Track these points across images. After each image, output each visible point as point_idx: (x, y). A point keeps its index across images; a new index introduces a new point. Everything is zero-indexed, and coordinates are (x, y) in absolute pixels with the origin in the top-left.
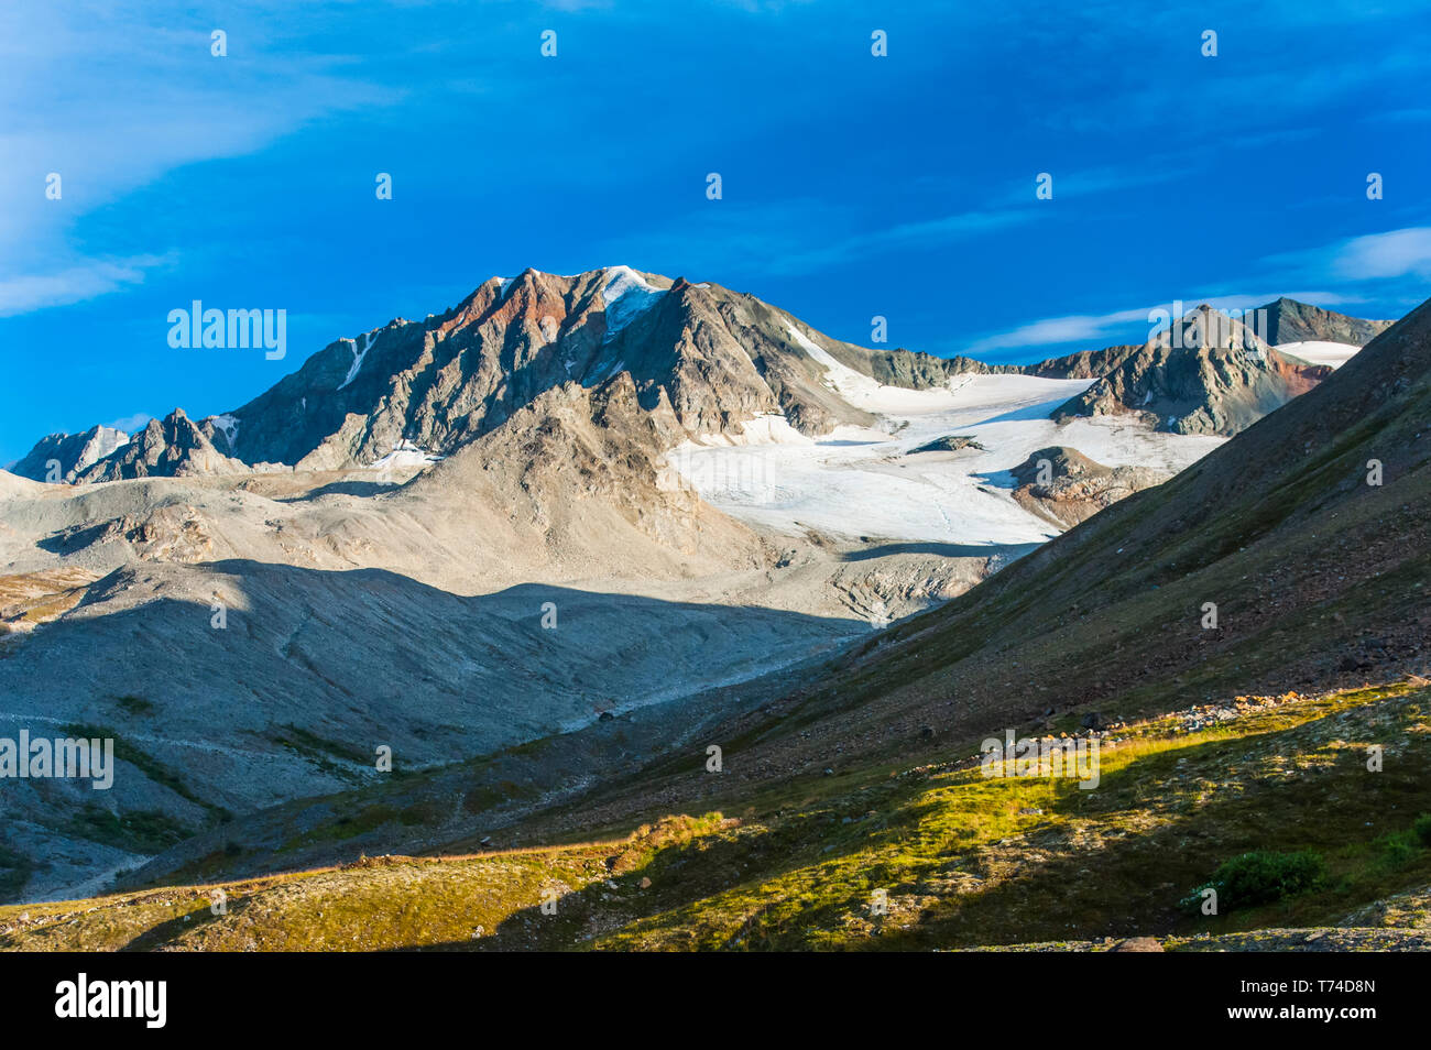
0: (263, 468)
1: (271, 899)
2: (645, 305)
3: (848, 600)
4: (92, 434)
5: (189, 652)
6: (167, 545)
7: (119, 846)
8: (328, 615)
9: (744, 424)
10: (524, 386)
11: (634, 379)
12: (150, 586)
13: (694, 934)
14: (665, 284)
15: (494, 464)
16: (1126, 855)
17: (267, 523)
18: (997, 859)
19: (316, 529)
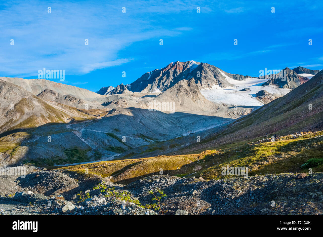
0: (135, 93)
1: (145, 162)
2: (196, 67)
3: (229, 115)
4: (109, 87)
5: (125, 122)
6: (121, 105)
7: (115, 152)
8: (146, 116)
9: (212, 86)
10: (176, 80)
11: (194, 79)
12: (118, 111)
13: (220, 170)
14: (199, 63)
15: (172, 92)
16: (291, 159)
17: (136, 101)
18: (270, 159)
19: (144, 103)
